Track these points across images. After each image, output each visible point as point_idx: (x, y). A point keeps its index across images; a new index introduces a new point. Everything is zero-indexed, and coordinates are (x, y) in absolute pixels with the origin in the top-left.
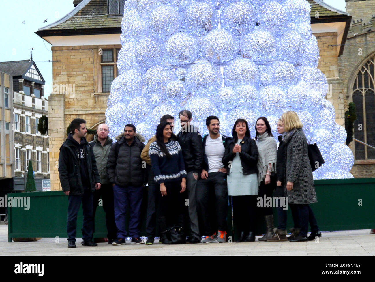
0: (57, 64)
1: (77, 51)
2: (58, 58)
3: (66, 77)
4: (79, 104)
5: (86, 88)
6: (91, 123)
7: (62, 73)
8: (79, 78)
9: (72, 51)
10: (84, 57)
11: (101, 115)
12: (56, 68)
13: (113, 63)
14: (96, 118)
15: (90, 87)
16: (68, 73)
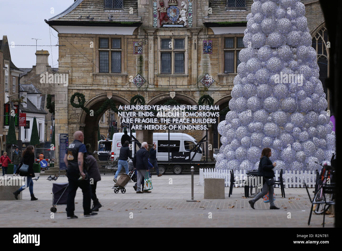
0: (63, 48)
1: (79, 38)
2: (64, 43)
3: (70, 59)
4: (80, 81)
5: (86, 69)
6: (89, 97)
7: (66, 56)
8: (81, 60)
9: (75, 38)
10: (85, 43)
11: (97, 91)
12: (62, 51)
13: (109, 50)
14: (94, 93)
15: (90, 67)
16: (72, 56)
